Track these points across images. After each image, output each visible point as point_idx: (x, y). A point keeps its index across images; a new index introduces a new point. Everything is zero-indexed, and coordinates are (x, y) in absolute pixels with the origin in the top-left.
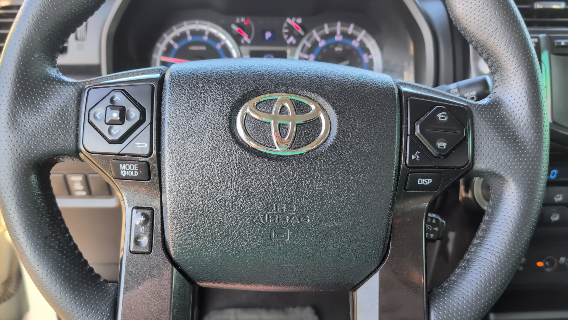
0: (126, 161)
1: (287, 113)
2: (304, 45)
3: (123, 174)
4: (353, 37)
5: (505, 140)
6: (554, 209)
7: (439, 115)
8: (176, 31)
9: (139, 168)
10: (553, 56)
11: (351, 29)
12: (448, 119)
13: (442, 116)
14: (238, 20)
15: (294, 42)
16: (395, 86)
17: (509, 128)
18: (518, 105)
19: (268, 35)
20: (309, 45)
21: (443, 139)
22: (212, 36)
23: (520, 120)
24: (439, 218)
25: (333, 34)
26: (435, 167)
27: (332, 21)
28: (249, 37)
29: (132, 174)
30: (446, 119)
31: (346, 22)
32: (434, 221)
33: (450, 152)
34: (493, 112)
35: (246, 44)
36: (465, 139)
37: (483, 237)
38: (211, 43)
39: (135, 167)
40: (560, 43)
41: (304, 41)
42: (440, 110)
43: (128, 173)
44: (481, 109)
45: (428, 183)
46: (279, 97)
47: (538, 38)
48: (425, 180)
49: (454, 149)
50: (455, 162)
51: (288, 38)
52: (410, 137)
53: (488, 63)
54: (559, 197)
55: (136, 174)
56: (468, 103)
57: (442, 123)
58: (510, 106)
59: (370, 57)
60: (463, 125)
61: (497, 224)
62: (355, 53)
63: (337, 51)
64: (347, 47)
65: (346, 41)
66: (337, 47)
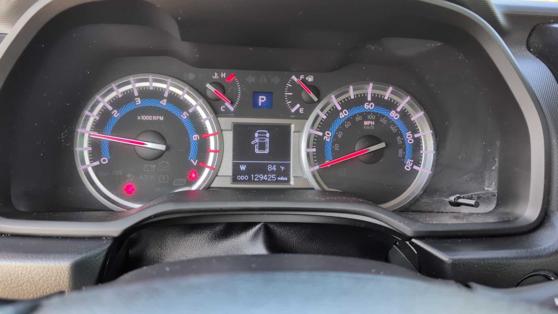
2: (318, 116)
4: (391, 105)
8: (118, 92)
11: (387, 94)
14: (216, 76)
15: (301, 111)
19: (262, 99)
20: (324, 116)
22: (173, 99)
25: (361, 100)
27: (363, 80)
28: (232, 103)
31: (381, 82)
35: (227, 114)
38: (173, 110)
41: (317, 111)
51: (293, 106)
59: (416, 136)
62: (393, 129)
63: (366, 126)
64: (383, 121)
65: (381, 111)
66: (367, 120)
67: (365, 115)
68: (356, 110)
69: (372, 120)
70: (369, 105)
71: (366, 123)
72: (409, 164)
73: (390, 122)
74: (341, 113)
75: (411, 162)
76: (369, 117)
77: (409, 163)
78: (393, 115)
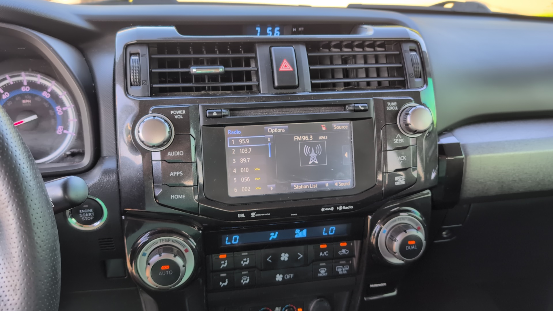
4: (43, 88)
6: (243, 272)
11: (39, 80)
25: (18, 85)
27: (16, 71)
31: (33, 72)
40: (212, 113)
54: (246, 261)
59: (63, 109)
62: (46, 105)
63: (25, 103)
64: (37, 99)
65: (34, 92)
66: (25, 99)
67: (23, 96)
68: (15, 93)
69: (28, 99)
70: (25, 88)
71: (24, 101)
72: (61, 130)
73: (44, 100)
74: (3, 95)
75: (62, 128)
76: (26, 97)
77: (61, 128)
78: (45, 95)
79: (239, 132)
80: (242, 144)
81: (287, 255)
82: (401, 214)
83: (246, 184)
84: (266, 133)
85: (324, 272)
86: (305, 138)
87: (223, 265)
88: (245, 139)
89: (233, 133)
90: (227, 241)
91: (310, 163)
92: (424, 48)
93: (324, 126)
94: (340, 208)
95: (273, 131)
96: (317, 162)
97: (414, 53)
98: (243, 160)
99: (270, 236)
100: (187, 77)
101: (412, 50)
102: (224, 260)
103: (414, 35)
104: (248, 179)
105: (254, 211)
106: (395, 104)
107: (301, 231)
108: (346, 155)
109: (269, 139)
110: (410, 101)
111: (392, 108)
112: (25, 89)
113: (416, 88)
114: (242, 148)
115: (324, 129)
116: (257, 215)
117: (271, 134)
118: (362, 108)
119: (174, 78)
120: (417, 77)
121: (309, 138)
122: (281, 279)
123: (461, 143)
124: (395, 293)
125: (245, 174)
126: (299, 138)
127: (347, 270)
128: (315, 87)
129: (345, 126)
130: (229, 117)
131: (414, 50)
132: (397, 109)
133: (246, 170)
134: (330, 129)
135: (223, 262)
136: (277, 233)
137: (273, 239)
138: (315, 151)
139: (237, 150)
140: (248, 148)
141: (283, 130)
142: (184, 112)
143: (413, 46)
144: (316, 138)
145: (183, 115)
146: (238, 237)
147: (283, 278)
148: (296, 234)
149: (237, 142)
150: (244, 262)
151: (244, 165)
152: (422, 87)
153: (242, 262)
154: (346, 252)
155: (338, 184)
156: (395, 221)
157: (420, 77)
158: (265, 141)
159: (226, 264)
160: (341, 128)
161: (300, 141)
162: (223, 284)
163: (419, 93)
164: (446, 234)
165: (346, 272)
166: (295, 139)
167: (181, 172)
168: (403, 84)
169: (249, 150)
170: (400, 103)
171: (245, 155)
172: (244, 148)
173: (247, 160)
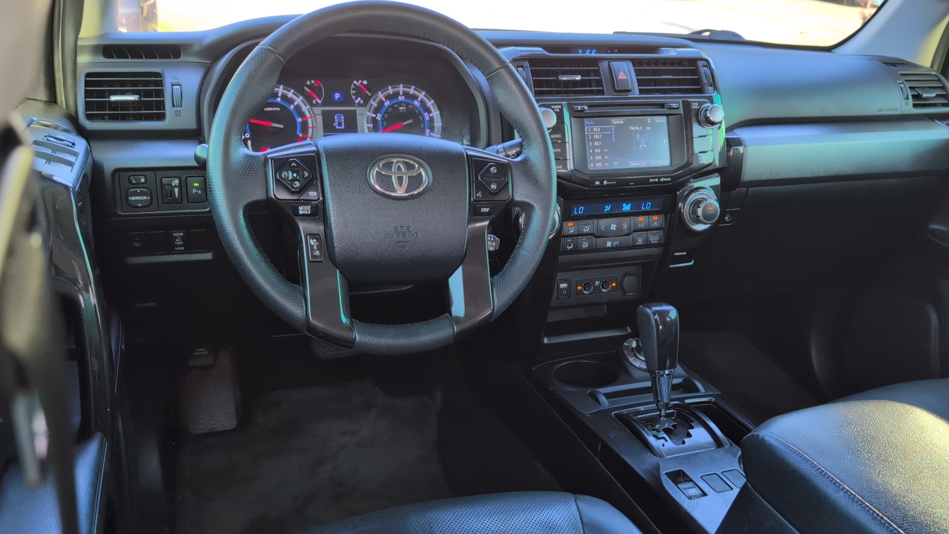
0: (302, 204)
1: (401, 170)
2: (372, 105)
3: (301, 212)
4: (414, 97)
5: (530, 182)
6: (584, 238)
7: (492, 169)
9: (312, 208)
10: (572, 118)
11: (412, 91)
12: (497, 170)
13: (493, 170)
14: (309, 83)
15: (362, 102)
16: (464, 151)
17: (533, 175)
18: (537, 161)
19: (337, 96)
20: (375, 105)
21: (495, 184)
22: (285, 98)
23: (539, 170)
24: (495, 237)
25: (396, 94)
26: (491, 201)
27: (395, 83)
28: (320, 99)
29: (307, 212)
30: (496, 171)
31: (408, 84)
32: (492, 239)
33: (499, 191)
34: (523, 166)
35: (317, 105)
36: (507, 183)
37: (521, 243)
38: (285, 104)
39: (309, 208)
40: (578, 108)
41: (371, 101)
42: (491, 166)
43: (304, 212)
44: (516, 164)
45: (487, 211)
46: (395, 160)
47: (561, 105)
48: (485, 209)
49: (501, 189)
50: (502, 197)
51: (356, 99)
52: (475, 184)
53: (519, 134)
54: (587, 229)
55: (309, 212)
56: (508, 160)
57: (493, 174)
58: (533, 161)
59: (431, 115)
60: (506, 175)
61: (528, 234)
62: (417, 112)
63: (401, 110)
64: (410, 106)
65: (408, 101)
66: (401, 106)
67: (400, 104)
68: (394, 101)
69: (404, 106)
71: (400, 108)
72: (428, 132)
73: (415, 107)
74: (385, 103)
78: (416, 103)
79: (593, 123)
80: (595, 132)
81: (615, 226)
82: (700, 190)
83: (598, 161)
84: (610, 124)
85: (641, 241)
86: (637, 128)
87: (571, 231)
88: (597, 128)
89: (589, 123)
90: (575, 212)
91: (641, 146)
92: (713, 66)
93: (649, 119)
94: (662, 180)
95: (615, 123)
96: (645, 146)
97: (706, 68)
98: (596, 144)
99: (605, 208)
100: (558, 83)
101: (704, 66)
102: (571, 227)
103: (705, 56)
104: (600, 158)
105: (606, 180)
106: (697, 104)
107: (627, 205)
108: (665, 141)
109: (613, 128)
110: (707, 102)
111: (695, 107)
112: (402, 98)
113: (709, 93)
114: (595, 134)
115: (649, 122)
116: (607, 183)
117: (614, 124)
118: (676, 107)
119: (548, 84)
120: (709, 86)
121: (640, 128)
122: (610, 246)
123: (741, 138)
124: (692, 263)
125: (598, 154)
126: (633, 128)
127: (657, 240)
128: (641, 92)
129: (663, 120)
130: (588, 111)
131: (706, 66)
132: (698, 108)
133: (599, 150)
134: (653, 122)
135: (571, 229)
136: (610, 206)
137: (607, 211)
138: (644, 138)
139: (592, 135)
140: (599, 134)
141: (622, 122)
142: (560, 107)
143: (705, 63)
144: (644, 128)
145: (559, 109)
146: (583, 208)
147: (612, 244)
148: (623, 207)
149: (592, 130)
150: (586, 229)
151: (597, 147)
152: (714, 93)
153: (584, 230)
154: (658, 224)
155: (660, 163)
156: (696, 195)
157: (712, 86)
158: (610, 129)
159: (573, 230)
160: (661, 121)
161: (633, 130)
162: (570, 247)
163: (712, 97)
164: (728, 218)
165: (656, 242)
166: (630, 129)
167: (560, 150)
168: (700, 91)
169: (600, 136)
170: (701, 104)
171: (597, 140)
172: (597, 134)
173: (599, 143)
